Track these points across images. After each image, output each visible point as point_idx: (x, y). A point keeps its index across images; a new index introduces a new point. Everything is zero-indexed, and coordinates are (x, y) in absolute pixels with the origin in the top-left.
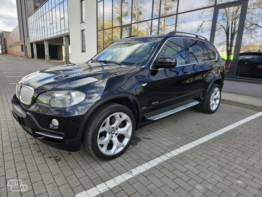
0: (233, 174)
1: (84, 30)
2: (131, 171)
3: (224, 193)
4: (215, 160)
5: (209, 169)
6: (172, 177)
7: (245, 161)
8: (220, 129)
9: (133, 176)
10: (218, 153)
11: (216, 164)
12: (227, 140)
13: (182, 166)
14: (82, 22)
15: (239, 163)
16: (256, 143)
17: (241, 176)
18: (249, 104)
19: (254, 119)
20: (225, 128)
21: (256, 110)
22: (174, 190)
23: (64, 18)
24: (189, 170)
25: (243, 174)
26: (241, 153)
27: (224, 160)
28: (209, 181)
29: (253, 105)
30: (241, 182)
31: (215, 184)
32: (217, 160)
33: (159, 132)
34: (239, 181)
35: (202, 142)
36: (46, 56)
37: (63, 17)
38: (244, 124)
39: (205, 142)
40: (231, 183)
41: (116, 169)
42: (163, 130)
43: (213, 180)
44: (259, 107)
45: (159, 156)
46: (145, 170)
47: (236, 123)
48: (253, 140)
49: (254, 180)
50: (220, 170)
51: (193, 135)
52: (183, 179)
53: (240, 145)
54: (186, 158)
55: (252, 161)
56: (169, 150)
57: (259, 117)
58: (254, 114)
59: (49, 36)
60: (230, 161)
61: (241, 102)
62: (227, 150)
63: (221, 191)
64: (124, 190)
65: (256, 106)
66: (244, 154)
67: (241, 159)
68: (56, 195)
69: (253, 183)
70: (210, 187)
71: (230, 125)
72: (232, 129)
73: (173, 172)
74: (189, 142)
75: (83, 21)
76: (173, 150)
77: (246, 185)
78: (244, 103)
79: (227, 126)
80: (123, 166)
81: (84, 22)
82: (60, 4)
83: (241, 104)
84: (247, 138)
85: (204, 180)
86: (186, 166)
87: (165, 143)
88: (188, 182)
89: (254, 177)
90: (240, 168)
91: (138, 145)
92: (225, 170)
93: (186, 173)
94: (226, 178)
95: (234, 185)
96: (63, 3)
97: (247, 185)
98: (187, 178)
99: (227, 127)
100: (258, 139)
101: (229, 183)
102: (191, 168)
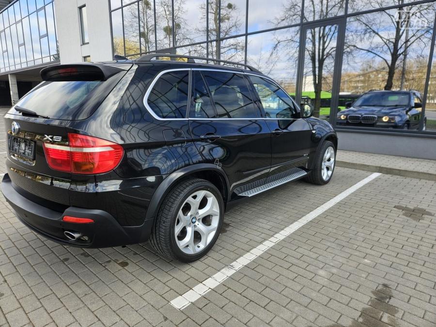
0: (357, 253)
1: (89, 56)
2: (231, 264)
3: (352, 275)
4: (333, 240)
5: (328, 250)
6: (287, 265)
7: (368, 237)
8: (329, 200)
9: (235, 271)
10: (335, 231)
11: (334, 244)
12: (341, 214)
13: (294, 250)
14: (84, 43)
15: (362, 239)
16: (377, 214)
17: (367, 254)
18: (358, 163)
19: (368, 183)
20: (335, 198)
21: (369, 171)
22: (293, 280)
23: (47, 35)
24: (304, 255)
25: (369, 251)
26: (361, 227)
27: (343, 238)
28: (332, 264)
29: (363, 165)
30: (369, 261)
31: (339, 266)
32: (335, 239)
33: (251, 212)
34: (366, 260)
35: (310, 219)
36: (13, 102)
37: (46, 33)
38: (357, 190)
39: (315, 219)
40: (358, 264)
41: (210, 265)
42: (254, 209)
43: (336, 262)
44: (373, 166)
45: (261, 243)
46: (249, 261)
47: (348, 190)
48: (371, 210)
49: (383, 257)
50: (341, 250)
51: (296, 212)
52: (300, 266)
53: (358, 218)
54: (297, 241)
55: (376, 235)
56: (272, 233)
57: (374, 180)
58: (367, 177)
59: (18, 67)
60: (351, 239)
61: (348, 161)
62: (344, 226)
63: (349, 274)
64: (231, 289)
65: (368, 166)
66: (365, 228)
67: (362, 235)
68: (143, 306)
69: (383, 260)
70: (334, 271)
71: (340, 193)
72: (344, 199)
73: (285, 259)
74: (295, 221)
75: (86, 41)
76: (276, 233)
77: (375, 263)
78: (352, 162)
79: (336, 195)
80: (218, 261)
81: (88, 43)
82: (37, 11)
83: (349, 163)
84: (365, 208)
85: (326, 264)
86: (300, 250)
87: (264, 225)
88: (307, 269)
89: (383, 254)
90: (364, 244)
91: (228, 232)
92: (347, 250)
93: (302, 259)
94: (350, 258)
95: (361, 265)
96: (43, 10)
97: (377, 263)
98: (305, 265)
99: (337, 197)
100: (378, 208)
101: (355, 264)
102: (306, 252)
